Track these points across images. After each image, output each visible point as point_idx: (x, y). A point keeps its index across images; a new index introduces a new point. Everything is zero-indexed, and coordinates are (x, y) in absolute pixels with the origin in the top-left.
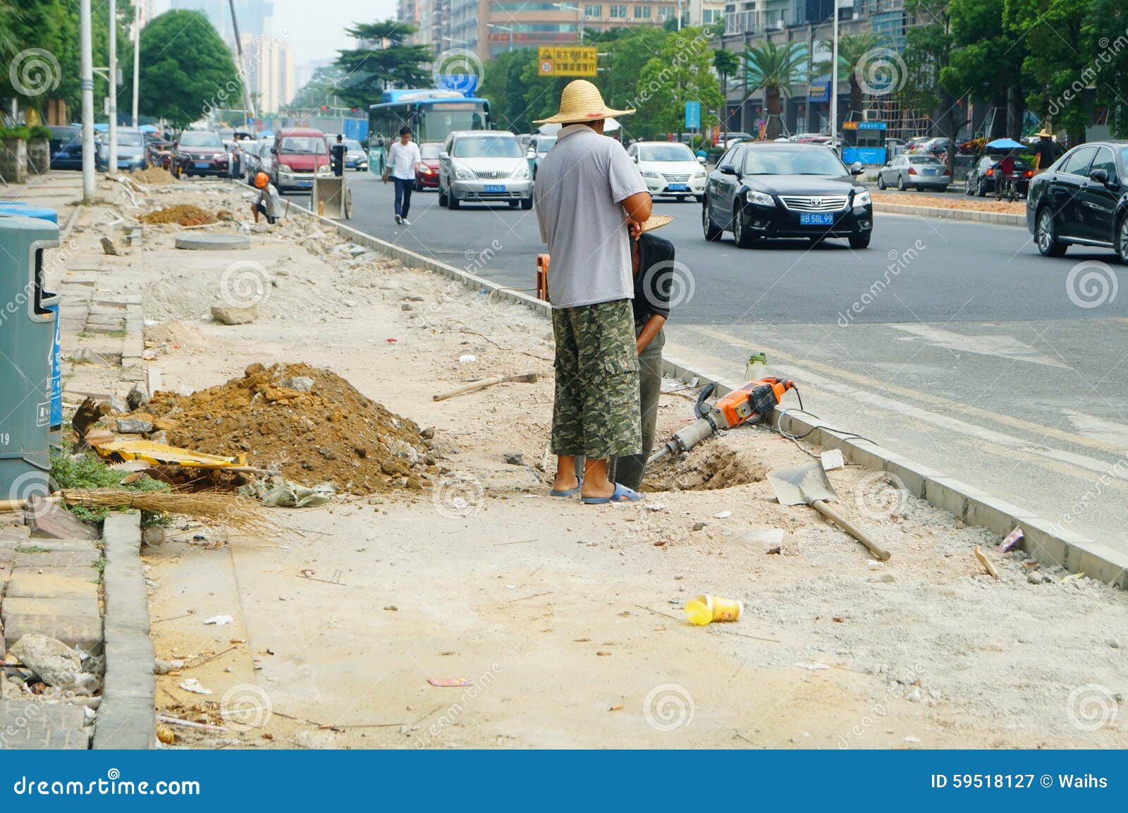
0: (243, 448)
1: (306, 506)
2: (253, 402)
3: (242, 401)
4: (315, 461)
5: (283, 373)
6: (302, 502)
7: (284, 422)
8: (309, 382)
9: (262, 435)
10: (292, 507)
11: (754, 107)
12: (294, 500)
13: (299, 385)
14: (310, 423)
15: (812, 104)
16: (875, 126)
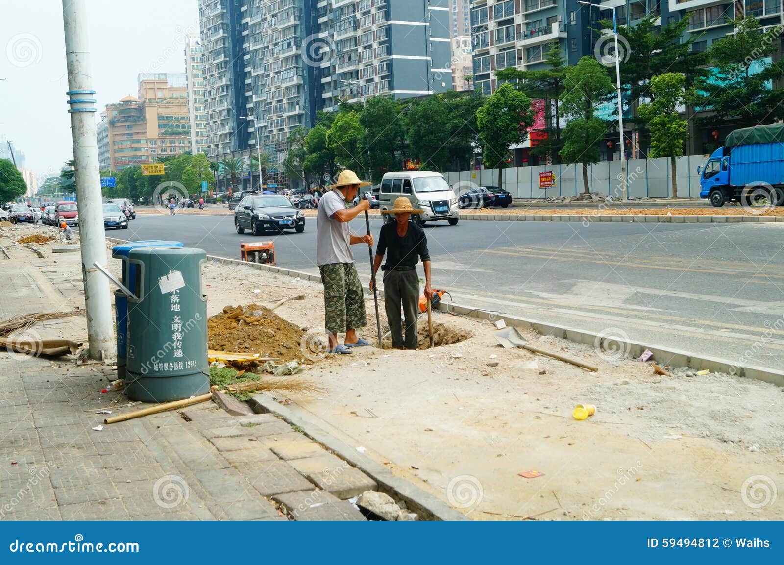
0: (246, 348)
1: (296, 374)
2: (239, 325)
3: (234, 324)
4: (284, 351)
5: (248, 310)
6: (294, 372)
7: (260, 333)
8: (260, 312)
9: (252, 340)
10: (290, 374)
11: (221, 182)
12: (290, 371)
13: (257, 314)
14: (273, 332)
15: (244, 179)
16: (273, 186)
